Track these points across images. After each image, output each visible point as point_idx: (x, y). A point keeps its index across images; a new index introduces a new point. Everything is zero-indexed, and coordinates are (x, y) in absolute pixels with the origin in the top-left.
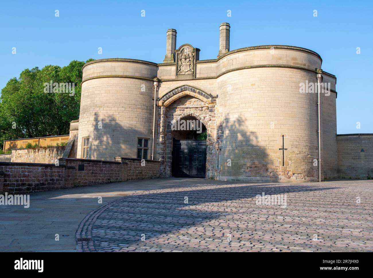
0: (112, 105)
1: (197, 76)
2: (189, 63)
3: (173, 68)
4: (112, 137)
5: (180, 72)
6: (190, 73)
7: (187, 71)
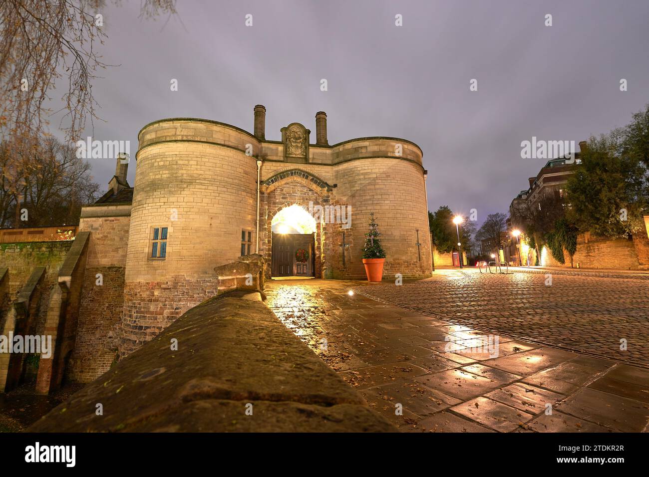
0: (208, 182)
1: (310, 161)
2: (300, 145)
3: (281, 148)
4: (209, 226)
5: (289, 154)
6: (302, 156)
7: (298, 153)
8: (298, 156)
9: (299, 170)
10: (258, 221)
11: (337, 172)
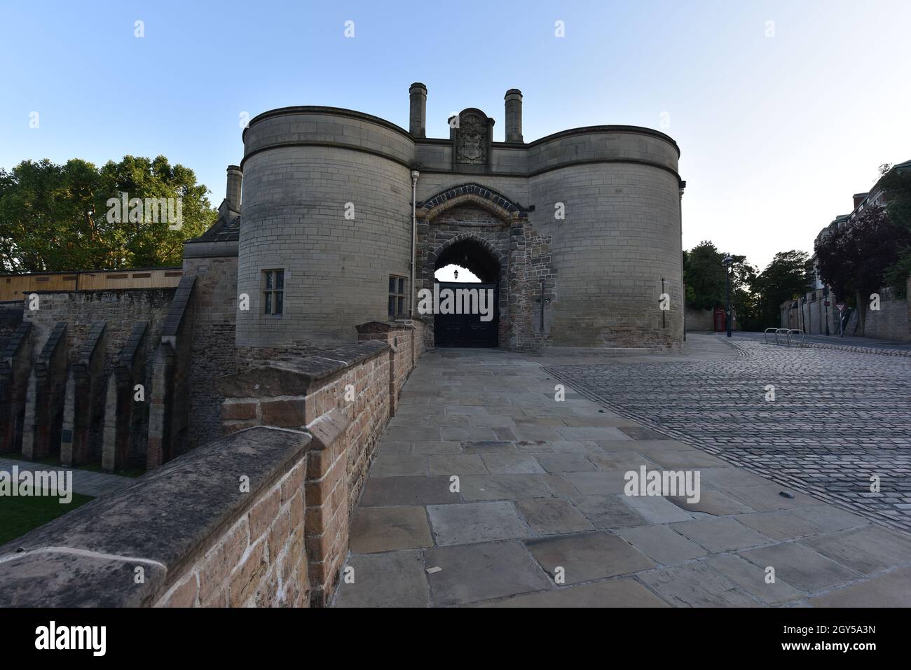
1: (494, 169)
2: (477, 145)
3: (447, 150)
4: (340, 270)
5: (461, 159)
6: (480, 162)
7: (474, 157)
8: (475, 162)
9: (476, 184)
10: (413, 263)
11: (536, 185)
